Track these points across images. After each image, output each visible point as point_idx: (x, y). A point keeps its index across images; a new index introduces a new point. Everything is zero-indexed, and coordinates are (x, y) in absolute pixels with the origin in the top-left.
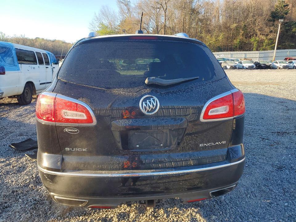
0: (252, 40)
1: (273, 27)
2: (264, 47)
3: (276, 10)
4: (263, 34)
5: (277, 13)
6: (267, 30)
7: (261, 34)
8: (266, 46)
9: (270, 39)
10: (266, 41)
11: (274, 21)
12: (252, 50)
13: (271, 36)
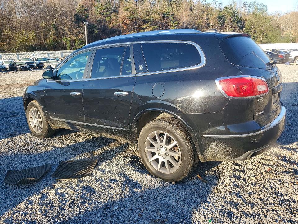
0: (65, 40)
1: (79, 28)
2: (77, 46)
3: (78, 13)
4: (73, 35)
5: (79, 16)
6: (75, 31)
7: (71, 34)
8: (78, 45)
9: (80, 39)
10: (77, 41)
11: (79, 23)
12: (66, 49)
13: (80, 37)
